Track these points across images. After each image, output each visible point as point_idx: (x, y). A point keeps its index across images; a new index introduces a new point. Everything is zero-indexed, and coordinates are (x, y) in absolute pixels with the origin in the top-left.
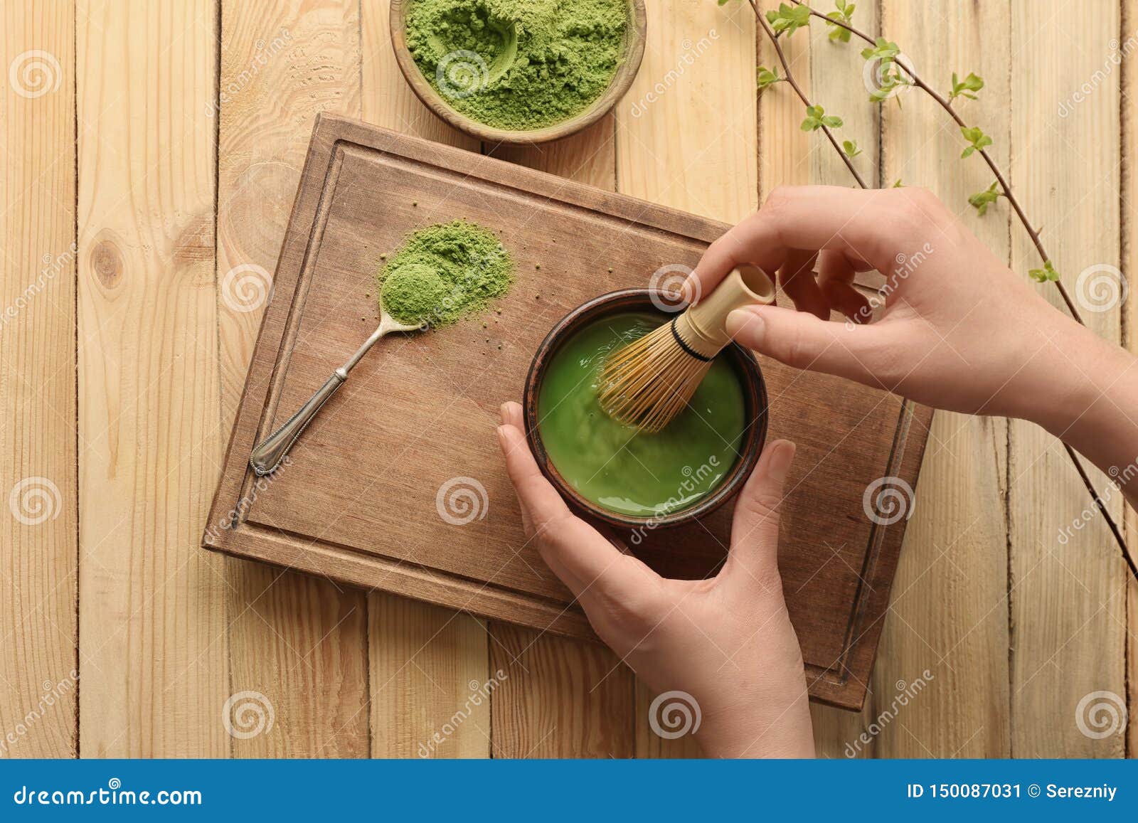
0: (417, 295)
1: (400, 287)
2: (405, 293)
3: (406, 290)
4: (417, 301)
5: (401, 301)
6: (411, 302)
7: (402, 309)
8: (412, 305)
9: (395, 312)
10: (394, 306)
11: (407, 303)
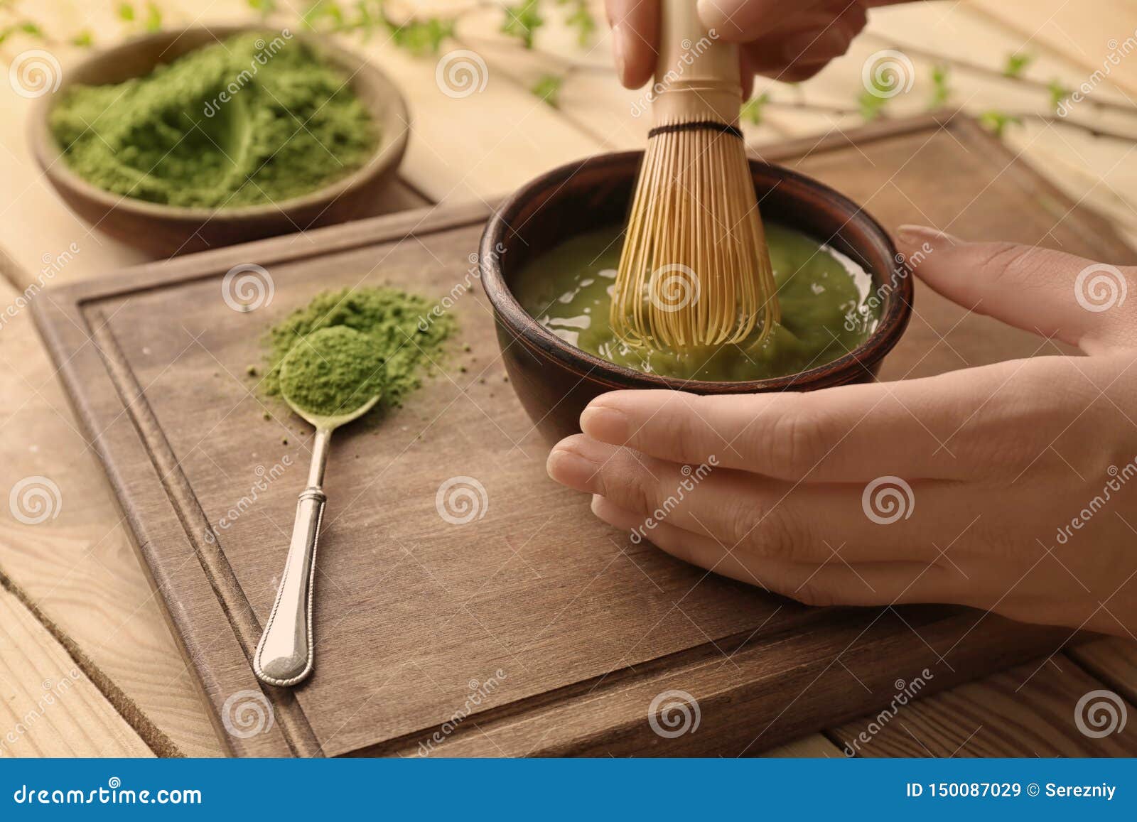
0: (341, 357)
1: (308, 364)
2: (322, 366)
3: (319, 361)
4: (348, 364)
5: (323, 380)
6: (339, 371)
7: (332, 392)
8: (342, 374)
9: (325, 405)
10: (317, 395)
11: (334, 377)
